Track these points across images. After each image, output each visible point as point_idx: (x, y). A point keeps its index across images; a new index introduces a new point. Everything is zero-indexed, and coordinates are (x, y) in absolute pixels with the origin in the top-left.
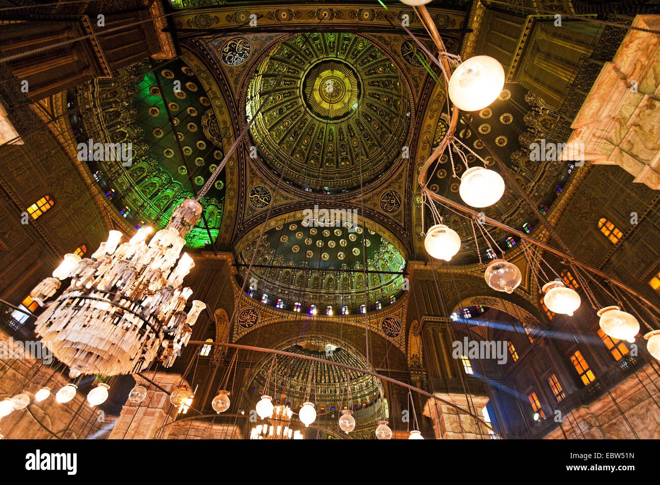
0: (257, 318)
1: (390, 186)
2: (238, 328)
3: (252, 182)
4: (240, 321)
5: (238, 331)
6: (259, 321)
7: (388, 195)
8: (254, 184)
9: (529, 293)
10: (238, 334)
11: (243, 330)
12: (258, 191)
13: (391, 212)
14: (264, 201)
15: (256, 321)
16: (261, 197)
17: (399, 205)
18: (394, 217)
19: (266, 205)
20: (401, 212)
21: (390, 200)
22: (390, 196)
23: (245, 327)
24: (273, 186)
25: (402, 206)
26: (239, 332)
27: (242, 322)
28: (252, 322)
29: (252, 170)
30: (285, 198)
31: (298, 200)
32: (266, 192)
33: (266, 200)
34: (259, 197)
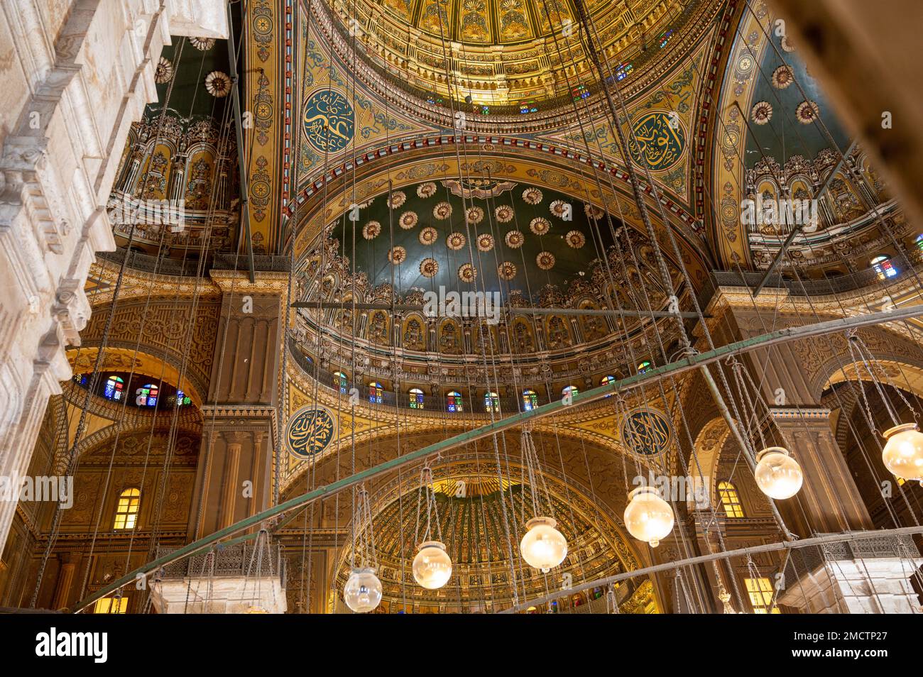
0: (331, 430)
1: (656, 101)
2: (288, 458)
4: (292, 441)
5: (288, 464)
6: (335, 437)
7: (650, 123)
8: (315, 85)
10: (288, 471)
11: (298, 460)
12: (323, 106)
13: (657, 167)
14: (337, 132)
15: (328, 439)
16: (331, 121)
17: (679, 152)
18: (665, 179)
20: (681, 169)
21: (657, 136)
22: (656, 126)
23: (305, 453)
24: (359, 91)
25: (686, 154)
26: (292, 466)
27: (298, 442)
28: (319, 440)
30: (388, 124)
31: (420, 129)
32: (344, 109)
33: (342, 129)
34: (326, 120)
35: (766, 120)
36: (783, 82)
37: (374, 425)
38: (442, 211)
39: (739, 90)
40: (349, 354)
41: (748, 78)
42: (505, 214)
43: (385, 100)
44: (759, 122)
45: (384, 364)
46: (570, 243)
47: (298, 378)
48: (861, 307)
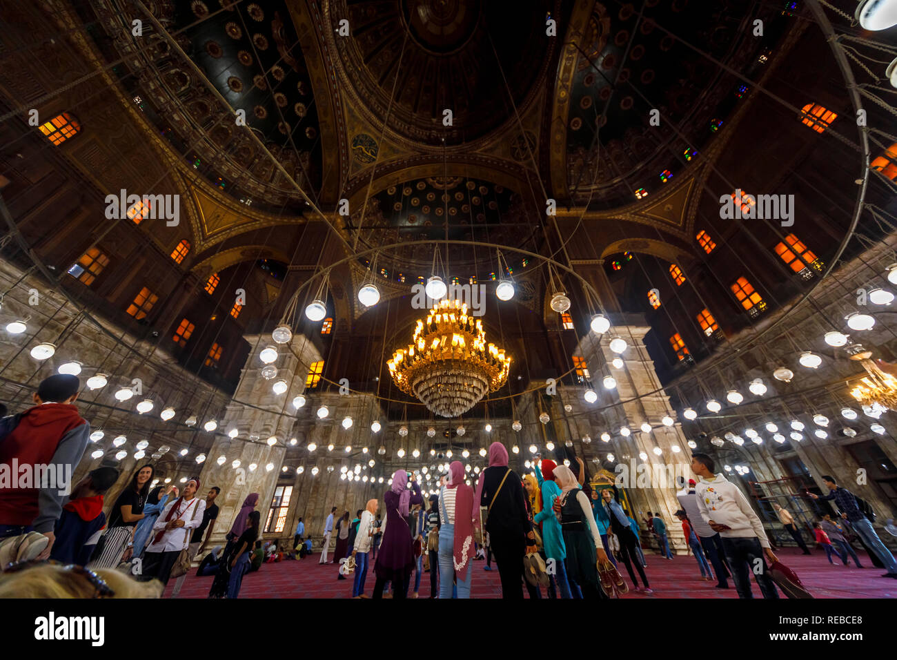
3: (353, 129)
5: (358, 307)
7: (520, 137)
8: (356, 130)
9: (684, 230)
10: (359, 310)
12: (361, 141)
13: (524, 159)
14: (370, 154)
16: (366, 149)
17: (534, 149)
19: (374, 160)
21: (523, 143)
22: (523, 138)
24: (379, 135)
29: (350, 111)
30: (395, 151)
31: (411, 153)
32: (372, 143)
33: (372, 153)
34: (364, 149)
35: (578, 128)
36: (587, 105)
37: (398, 291)
38: (431, 196)
39: (561, 109)
40: (390, 262)
41: (565, 102)
42: (459, 196)
43: (393, 139)
44: (574, 128)
45: (407, 267)
46: (490, 207)
47: (359, 268)
48: (628, 214)
